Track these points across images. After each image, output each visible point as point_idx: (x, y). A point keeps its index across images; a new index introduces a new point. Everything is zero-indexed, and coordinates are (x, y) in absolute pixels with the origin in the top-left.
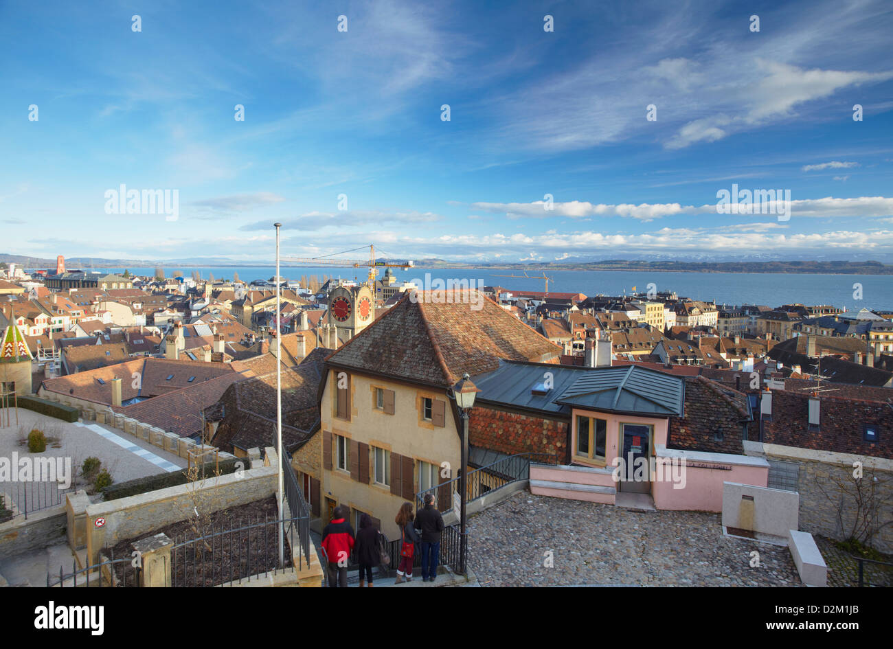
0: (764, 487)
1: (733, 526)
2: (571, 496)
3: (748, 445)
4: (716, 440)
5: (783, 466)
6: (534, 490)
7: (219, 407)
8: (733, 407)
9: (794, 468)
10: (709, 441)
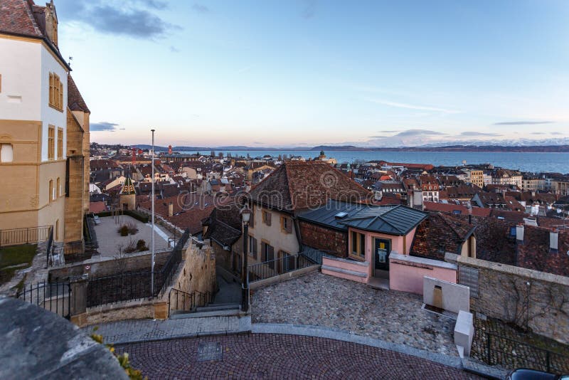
0: (454, 283)
1: (430, 304)
2: (342, 276)
3: (448, 255)
4: (441, 251)
5: (469, 270)
6: (323, 271)
7: (209, 219)
8: (455, 233)
9: (476, 272)
10: (435, 252)
